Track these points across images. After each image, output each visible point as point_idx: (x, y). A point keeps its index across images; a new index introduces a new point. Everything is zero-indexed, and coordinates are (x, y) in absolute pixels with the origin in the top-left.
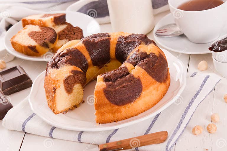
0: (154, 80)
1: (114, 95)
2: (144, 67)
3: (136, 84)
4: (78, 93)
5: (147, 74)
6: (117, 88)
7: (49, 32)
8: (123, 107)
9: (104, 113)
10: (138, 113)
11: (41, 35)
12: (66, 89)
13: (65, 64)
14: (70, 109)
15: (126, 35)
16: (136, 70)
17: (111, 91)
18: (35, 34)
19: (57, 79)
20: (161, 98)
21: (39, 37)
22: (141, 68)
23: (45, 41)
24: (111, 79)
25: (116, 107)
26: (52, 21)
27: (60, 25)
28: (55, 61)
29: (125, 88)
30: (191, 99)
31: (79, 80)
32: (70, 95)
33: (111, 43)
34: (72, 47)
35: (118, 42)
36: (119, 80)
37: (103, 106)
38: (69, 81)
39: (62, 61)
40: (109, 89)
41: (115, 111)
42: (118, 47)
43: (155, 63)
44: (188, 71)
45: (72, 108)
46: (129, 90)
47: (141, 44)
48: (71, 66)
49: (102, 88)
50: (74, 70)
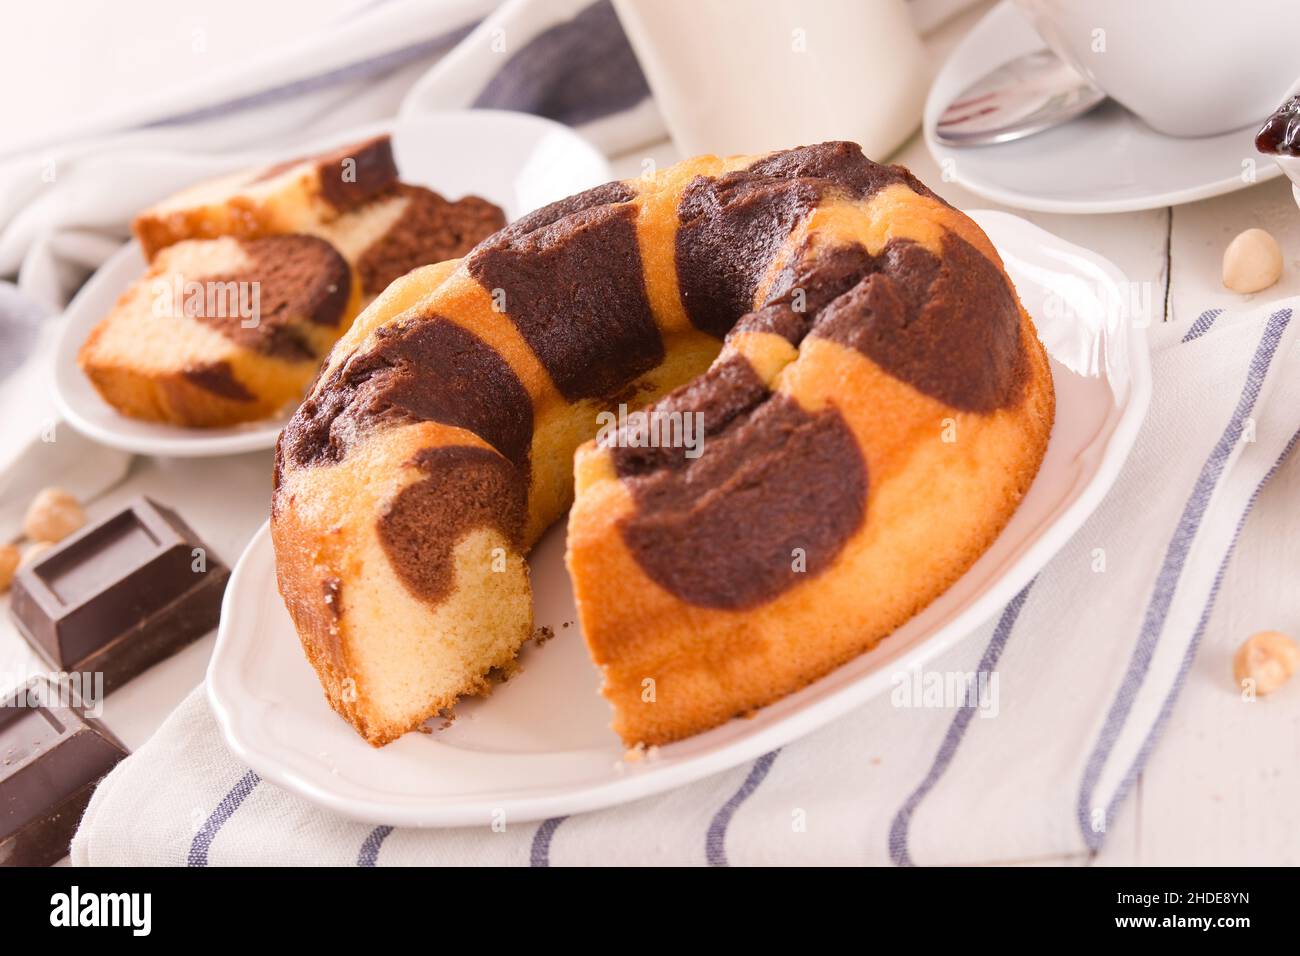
0: (931, 406)
1: (697, 550)
2: (854, 336)
3: (821, 452)
4: (495, 587)
5: (877, 373)
6: (701, 503)
7: (297, 261)
8: (771, 615)
10: (878, 633)
12: (409, 576)
13: (376, 422)
14: (469, 698)
15: (722, 172)
16: (809, 366)
17: (668, 529)
19: (339, 525)
20: (1008, 510)
22: (838, 346)
23: (283, 321)
25: (721, 624)
26: (312, 196)
28: (317, 417)
29: (755, 493)
31: (482, 506)
32: (442, 610)
33: (645, 241)
34: (408, 314)
35: (684, 218)
37: (643, 632)
38: (415, 522)
39: (356, 410)
40: (657, 517)
41: (727, 649)
42: (688, 251)
43: (925, 294)
44: (1169, 312)
45: (473, 691)
46: (785, 500)
47: (823, 202)
48: (411, 428)
49: (610, 520)
50: (430, 449)
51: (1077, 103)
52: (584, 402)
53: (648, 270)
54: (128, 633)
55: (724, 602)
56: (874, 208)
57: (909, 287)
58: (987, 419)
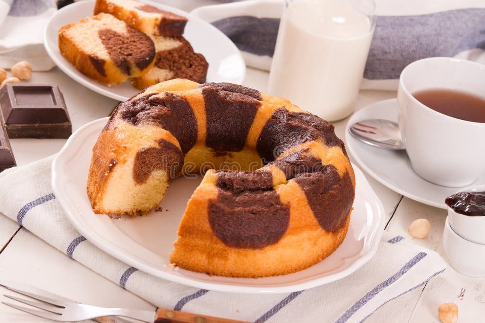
0: (315, 221)
1: (227, 221)
2: (306, 188)
3: (278, 216)
4: (157, 189)
5: (306, 203)
6: (237, 209)
7: (141, 43)
8: (235, 252)
9: (193, 250)
10: (260, 275)
11: (123, 43)
12: (136, 172)
13: (153, 121)
14: (128, 215)
15: (293, 110)
16: (289, 189)
17: (223, 210)
18: (112, 36)
19: (126, 146)
20: (316, 262)
21: (119, 46)
22: (300, 188)
23: (128, 60)
24: (233, 186)
25: (220, 246)
26: (156, 25)
27: (168, 39)
28: (135, 107)
29: (253, 216)
30: (375, 286)
32: (138, 187)
33: (258, 116)
34: (178, 93)
35: (273, 117)
36: (247, 194)
37: (197, 234)
38: (148, 158)
39: (149, 114)
40: (222, 205)
41: (217, 254)
42: (269, 128)
43: (331, 187)
44: (387, 227)
45: (131, 214)
46: (260, 223)
47: (317, 140)
48: (162, 130)
49: (208, 198)
50: (165, 140)
51: (397, 146)
52: (210, 148)
53: (254, 125)
54: (32, 125)
55: (225, 241)
56: (330, 151)
57: (328, 182)
58: (326, 234)
